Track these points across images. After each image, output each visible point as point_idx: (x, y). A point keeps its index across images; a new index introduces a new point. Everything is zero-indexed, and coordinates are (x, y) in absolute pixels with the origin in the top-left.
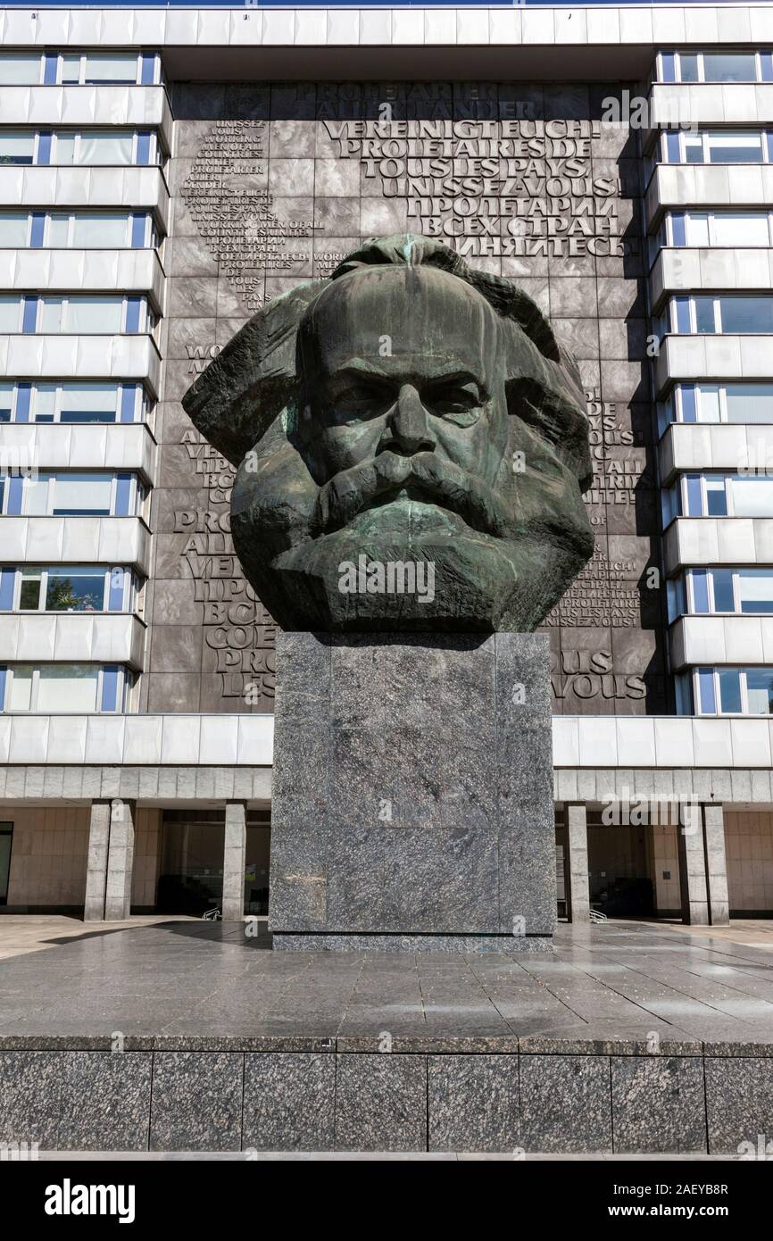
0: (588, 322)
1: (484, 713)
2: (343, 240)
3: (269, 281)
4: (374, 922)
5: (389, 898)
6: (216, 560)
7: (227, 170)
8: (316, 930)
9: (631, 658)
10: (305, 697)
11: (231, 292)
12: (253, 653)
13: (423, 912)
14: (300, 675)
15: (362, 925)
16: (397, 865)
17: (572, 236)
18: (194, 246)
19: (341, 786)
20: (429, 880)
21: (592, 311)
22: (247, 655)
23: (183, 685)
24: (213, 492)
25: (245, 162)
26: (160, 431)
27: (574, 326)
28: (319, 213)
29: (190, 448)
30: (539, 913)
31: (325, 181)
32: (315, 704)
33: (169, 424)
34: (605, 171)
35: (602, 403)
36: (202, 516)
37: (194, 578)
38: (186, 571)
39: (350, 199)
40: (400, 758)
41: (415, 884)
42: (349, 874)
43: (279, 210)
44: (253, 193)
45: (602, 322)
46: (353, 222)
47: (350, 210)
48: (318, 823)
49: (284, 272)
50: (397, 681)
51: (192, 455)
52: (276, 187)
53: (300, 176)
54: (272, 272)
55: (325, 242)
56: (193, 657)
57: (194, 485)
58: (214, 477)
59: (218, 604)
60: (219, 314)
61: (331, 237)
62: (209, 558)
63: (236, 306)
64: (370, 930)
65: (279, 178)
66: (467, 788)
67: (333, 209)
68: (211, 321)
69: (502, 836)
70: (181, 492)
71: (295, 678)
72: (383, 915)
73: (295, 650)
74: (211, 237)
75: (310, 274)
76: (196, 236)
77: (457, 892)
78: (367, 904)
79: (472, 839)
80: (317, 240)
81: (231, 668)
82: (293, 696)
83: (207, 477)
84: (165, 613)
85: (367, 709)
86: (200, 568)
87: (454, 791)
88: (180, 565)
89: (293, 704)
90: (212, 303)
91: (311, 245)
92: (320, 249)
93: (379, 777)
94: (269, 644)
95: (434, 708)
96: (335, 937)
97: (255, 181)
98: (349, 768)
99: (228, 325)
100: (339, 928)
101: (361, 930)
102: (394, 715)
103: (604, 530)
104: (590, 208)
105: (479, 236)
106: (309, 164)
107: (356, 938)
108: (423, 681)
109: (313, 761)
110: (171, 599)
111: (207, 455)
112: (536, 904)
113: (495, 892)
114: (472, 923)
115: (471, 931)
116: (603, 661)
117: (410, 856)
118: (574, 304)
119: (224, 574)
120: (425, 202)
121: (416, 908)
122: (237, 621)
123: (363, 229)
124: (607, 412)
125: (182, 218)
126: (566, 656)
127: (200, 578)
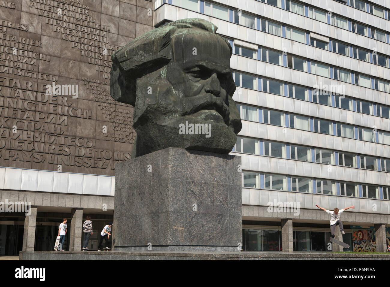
0: (132, 23)
1: (225, 179)
4: (197, 242)
5: (201, 235)
8: (182, 245)
10: (178, 170)
13: (210, 239)
14: (177, 162)
15: (194, 243)
16: (203, 225)
19: (188, 199)
20: (211, 229)
21: (134, 19)
30: (238, 240)
32: (181, 172)
40: (204, 191)
41: (208, 231)
42: (190, 227)
45: (137, 25)
48: (182, 211)
50: (203, 167)
64: (196, 245)
66: (221, 202)
69: (229, 217)
71: (175, 163)
72: (200, 240)
73: (175, 154)
77: (218, 233)
78: (195, 236)
79: (222, 217)
82: (175, 169)
85: (195, 175)
87: (217, 203)
89: (174, 172)
93: (198, 197)
95: (212, 176)
96: (186, 247)
98: (190, 194)
100: (188, 244)
101: (194, 245)
102: (202, 177)
107: (191, 247)
108: (210, 168)
109: (180, 190)
112: (237, 237)
113: (228, 233)
114: (222, 243)
115: (222, 245)
117: (207, 222)
121: (208, 238)
126: (116, 153)
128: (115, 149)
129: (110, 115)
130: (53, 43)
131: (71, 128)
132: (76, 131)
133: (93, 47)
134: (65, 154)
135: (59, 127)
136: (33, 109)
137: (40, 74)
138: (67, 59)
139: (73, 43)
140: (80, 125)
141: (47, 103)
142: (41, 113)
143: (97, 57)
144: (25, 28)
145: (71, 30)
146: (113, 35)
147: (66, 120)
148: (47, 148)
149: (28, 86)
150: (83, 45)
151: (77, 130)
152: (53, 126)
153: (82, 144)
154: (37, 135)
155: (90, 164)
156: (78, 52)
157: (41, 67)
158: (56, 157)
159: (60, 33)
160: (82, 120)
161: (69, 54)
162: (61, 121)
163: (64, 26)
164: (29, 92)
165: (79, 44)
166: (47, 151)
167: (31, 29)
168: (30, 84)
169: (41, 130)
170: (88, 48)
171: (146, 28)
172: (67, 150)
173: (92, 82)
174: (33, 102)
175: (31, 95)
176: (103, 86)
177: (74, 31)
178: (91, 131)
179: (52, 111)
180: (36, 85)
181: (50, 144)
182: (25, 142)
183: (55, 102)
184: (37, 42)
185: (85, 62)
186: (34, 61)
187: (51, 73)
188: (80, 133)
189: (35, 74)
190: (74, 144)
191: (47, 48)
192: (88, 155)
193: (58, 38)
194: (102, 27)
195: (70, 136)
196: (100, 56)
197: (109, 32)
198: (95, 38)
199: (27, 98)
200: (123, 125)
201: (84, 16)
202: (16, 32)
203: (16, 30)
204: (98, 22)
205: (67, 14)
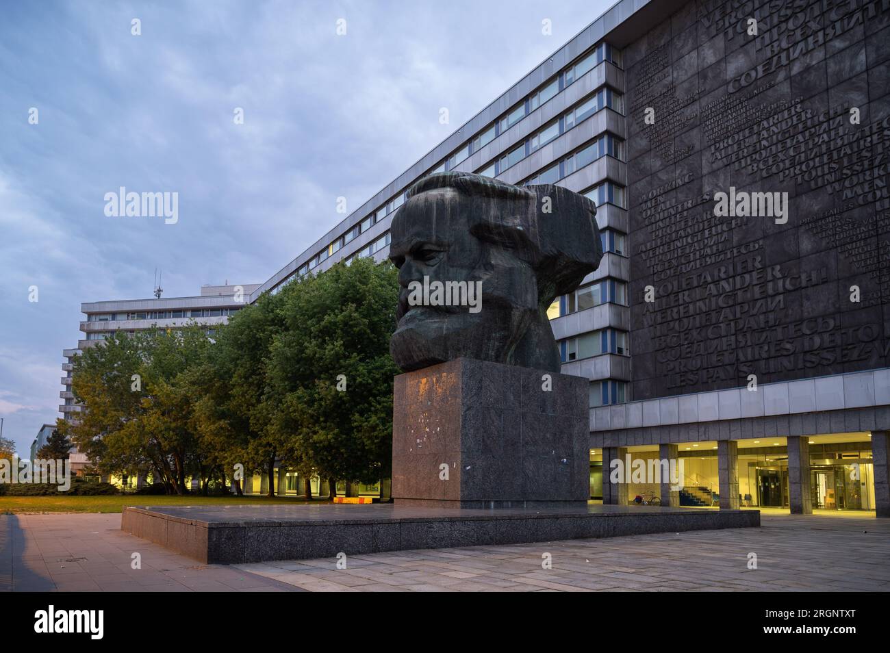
2: (716, 91)
3: (677, 139)
6: (659, 314)
7: (651, 84)
11: (657, 156)
12: (680, 362)
18: (638, 139)
22: (677, 364)
24: (655, 276)
25: (660, 74)
26: (628, 251)
27: (889, 67)
28: (701, 81)
29: (643, 255)
31: (704, 59)
33: (633, 245)
37: (650, 326)
38: (646, 323)
39: (719, 62)
43: (680, 94)
44: (665, 90)
46: (722, 76)
47: (719, 69)
49: (684, 130)
51: (644, 258)
52: (677, 79)
53: (690, 65)
54: (678, 133)
55: (706, 98)
56: (652, 369)
57: (646, 275)
58: (655, 267)
59: (662, 338)
60: (653, 172)
61: (710, 93)
62: (655, 314)
63: (660, 163)
65: (678, 73)
67: (710, 75)
70: (641, 280)
74: (645, 129)
75: (699, 123)
76: (638, 133)
80: (701, 99)
81: (670, 373)
83: (652, 268)
84: (638, 349)
86: (651, 320)
88: (643, 321)
90: (648, 168)
91: (698, 105)
92: (703, 104)
94: (689, 355)
97: (666, 82)
99: (658, 177)
105: (807, 38)
106: (694, 54)
110: (640, 340)
111: (651, 256)
119: (665, 320)
120: (767, 34)
123: (728, 77)
125: (631, 125)
126: (887, 325)
127: (652, 325)
128: (886, 317)
129: (865, 259)
131: (792, 309)
132: (802, 311)
133: (817, 159)
134: (785, 353)
135: (771, 316)
136: (731, 303)
137: (735, 250)
140: (808, 299)
141: (750, 288)
142: (743, 305)
143: (826, 171)
144: (707, 197)
145: (775, 156)
147: (782, 301)
148: (757, 352)
149: (721, 275)
150: (798, 167)
151: (803, 309)
152: (762, 317)
153: (814, 330)
154: (740, 338)
155: (832, 359)
156: (792, 182)
157: (735, 239)
158: (772, 362)
159: (759, 171)
160: (810, 291)
162: (774, 304)
163: (764, 155)
164: (723, 283)
165: (792, 169)
166: (757, 357)
168: (723, 269)
169: (745, 329)
170: (807, 166)
172: (788, 346)
173: (821, 219)
174: (729, 294)
175: (726, 286)
177: (779, 154)
178: (831, 301)
179: (757, 296)
180: (731, 268)
181: (761, 346)
182: (725, 353)
183: (762, 280)
185: (805, 193)
186: (725, 234)
187: (751, 240)
188: (809, 313)
189: (729, 252)
190: (799, 334)
192: (827, 344)
193: (756, 182)
194: (832, 112)
195: (791, 323)
196: (834, 165)
198: (821, 140)
199: (721, 292)
201: (795, 118)
202: (700, 208)
203: (698, 207)
204: (823, 110)
205: (766, 136)
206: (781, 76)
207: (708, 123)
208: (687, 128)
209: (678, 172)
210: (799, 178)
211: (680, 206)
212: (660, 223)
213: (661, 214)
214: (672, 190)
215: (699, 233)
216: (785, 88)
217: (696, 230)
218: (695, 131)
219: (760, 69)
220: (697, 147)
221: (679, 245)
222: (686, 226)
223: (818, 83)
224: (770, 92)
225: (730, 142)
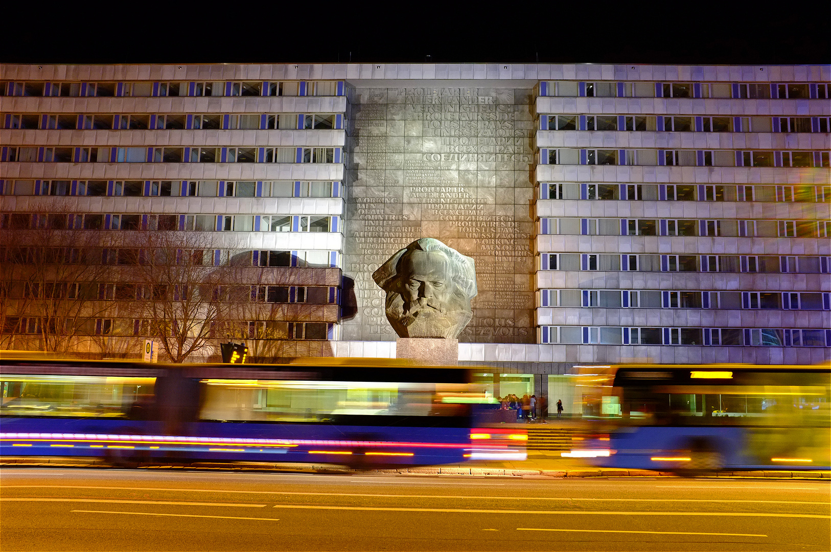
0: (511, 189)
2: (416, 154)
3: (387, 171)
7: (370, 126)
9: (521, 321)
11: (372, 176)
17: (506, 154)
21: (512, 185)
22: (379, 319)
23: (356, 329)
24: (365, 256)
25: (377, 122)
26: (345, 232)
27: (505, 191)
28: (406, 143)
29: (357, 239)
31: (409, 130)
33: (349, 229)
34: (519, 126)
35: (514, 222)
36: (362, 265)
39: (418, 138)
43: (390, 142)
44: (380, 135)
45: (516, 189)
46: (420, 147)
47: (418, 142)
51: (358, 242)
52: (389, 132)
53: (399, 128)
55: (408, 155)
56: (359, 319)
57: (358, 253)
58: (366, 250)
59: (368, 299)
60: (367, 185)
61: (411, 153)
62: (364, 282)
65: (390, 128)
68: (364, 188)
70: (354, 256)
75: (403, 169)
76: (358, 152)
80: (405, 154)
81: (373, 323)
83: (363, 250)
88: (353, 284)
91: (403, 157)
92: (406, 158)
97: (381, 130)
99: (371, 190)
103: (513, 272)
104: (513, 142)
105: (469, 153)
106: (403, 123)
111: (363, 241)
116: (510, 323)
118: (506, 182)
119: (370, 288)
120: (448, 138)
122: (375, 306)
124: (516, 226)
126: (497, 320)
127: (361, 289)
128: (496, 316)
129: (489, 284)
130: (432, 227)
133: (470, 222)
138: (446, 238)
139: (451, 222)
143: (474, 231)
144: (406, 218)
145: (448, 211)
146: (490, 206)
150: (460, 222)
156: (456, 229)
159: (438, 215)
161: (448, 233)
163: (442, 207)
165: (457, 222)
167: (412, 218)
170: (465, 224)
171: (526, 191)
176: (482, 257)
177: (450, 211)
178: (472, 301)
184: (418, 228)
185: (462, 238)
191: (427, 231)
193: (436, 221)
194: (478, 200)
196: (478, 230)
197: (485, 204)
198: (472, 213)
200: (504, 293)
201: (460, 194)
202: (400, 223)
203: (399, 221)
204: (474, 197)
205: (444, 196)
206: (454, 167)
207: (409, 171)
208: (393, 168)
209: (387, 193)
210: (460, 228)
211: (387, 216)
212: (371, 222)
213: (373, 216)
214: (382, 203)
215: (399, 239)
216: (455, 174)
217: (397, 236)
218: (400, 173)
219: (443, 155)
220: (401, 182)
221: (385, 241)
222: (391, 231)
223: (473, 181)
224: (447, 172)
225: (423, 191)
